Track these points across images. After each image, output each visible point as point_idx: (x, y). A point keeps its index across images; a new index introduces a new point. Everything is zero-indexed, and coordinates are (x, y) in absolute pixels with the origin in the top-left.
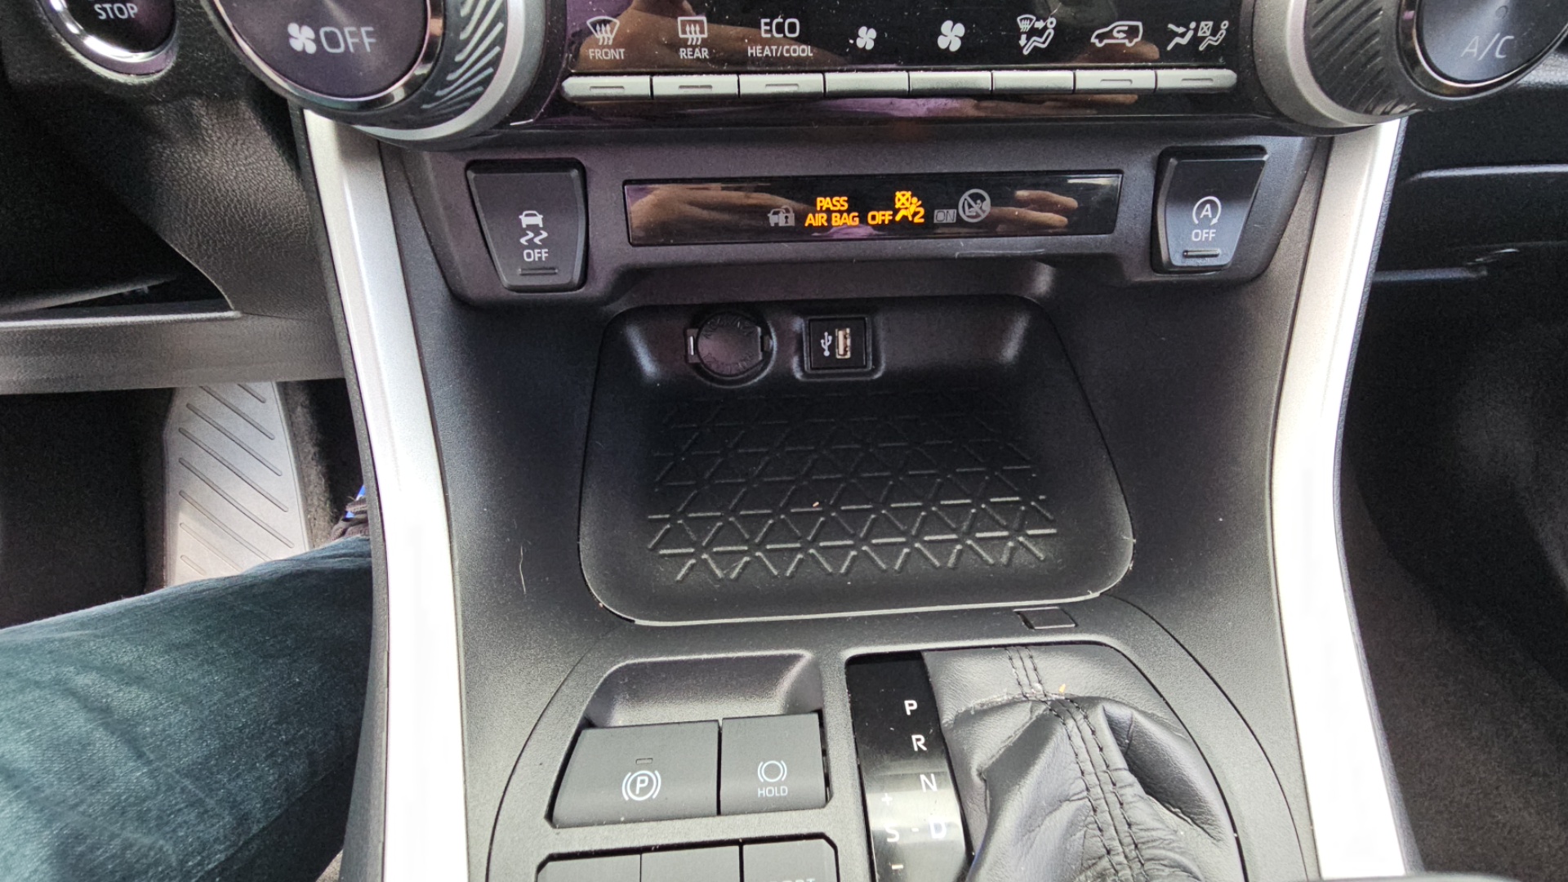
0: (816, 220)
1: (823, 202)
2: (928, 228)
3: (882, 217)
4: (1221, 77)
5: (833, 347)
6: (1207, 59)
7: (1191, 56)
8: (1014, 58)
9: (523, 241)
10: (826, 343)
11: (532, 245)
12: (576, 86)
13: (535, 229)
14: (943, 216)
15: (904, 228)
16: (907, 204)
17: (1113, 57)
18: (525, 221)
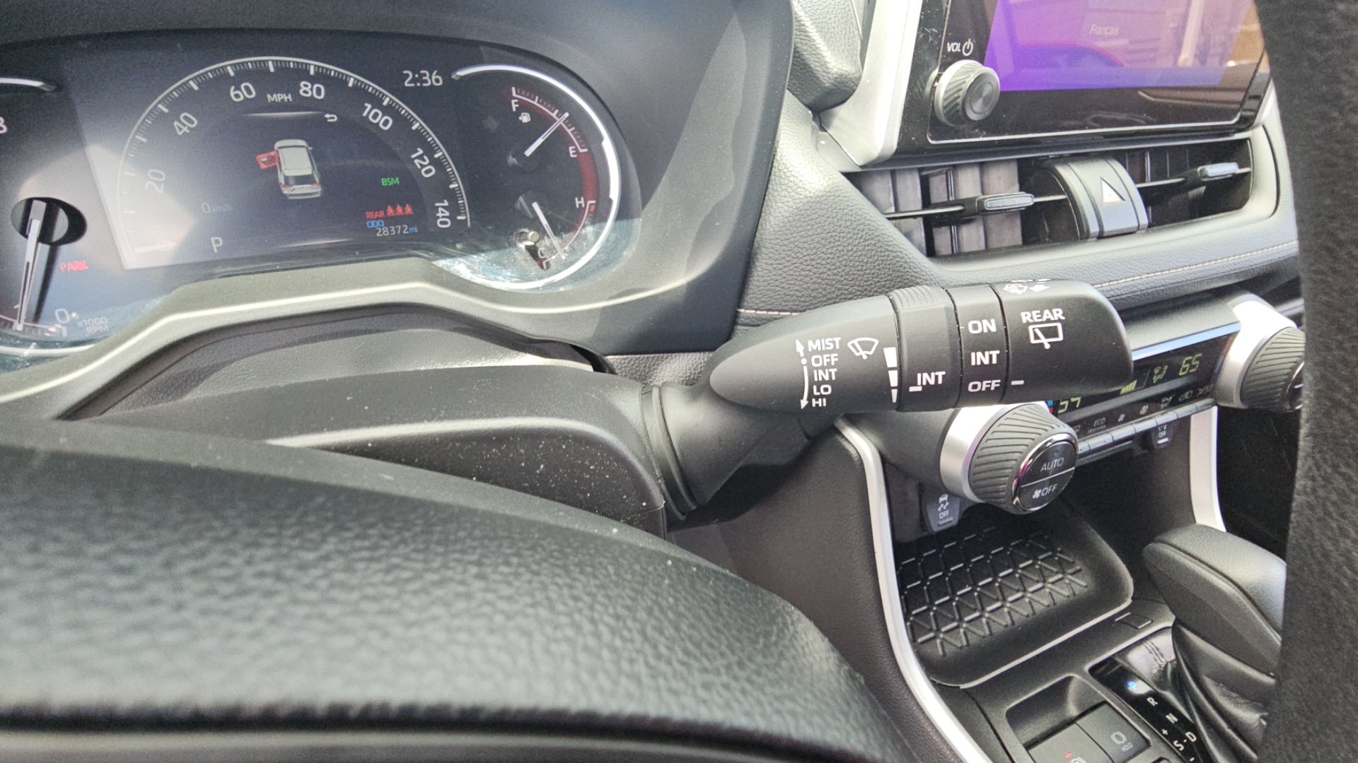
9: (939, 509)
11: (943, 510)
13: (944, 502)
18: (941, 499)
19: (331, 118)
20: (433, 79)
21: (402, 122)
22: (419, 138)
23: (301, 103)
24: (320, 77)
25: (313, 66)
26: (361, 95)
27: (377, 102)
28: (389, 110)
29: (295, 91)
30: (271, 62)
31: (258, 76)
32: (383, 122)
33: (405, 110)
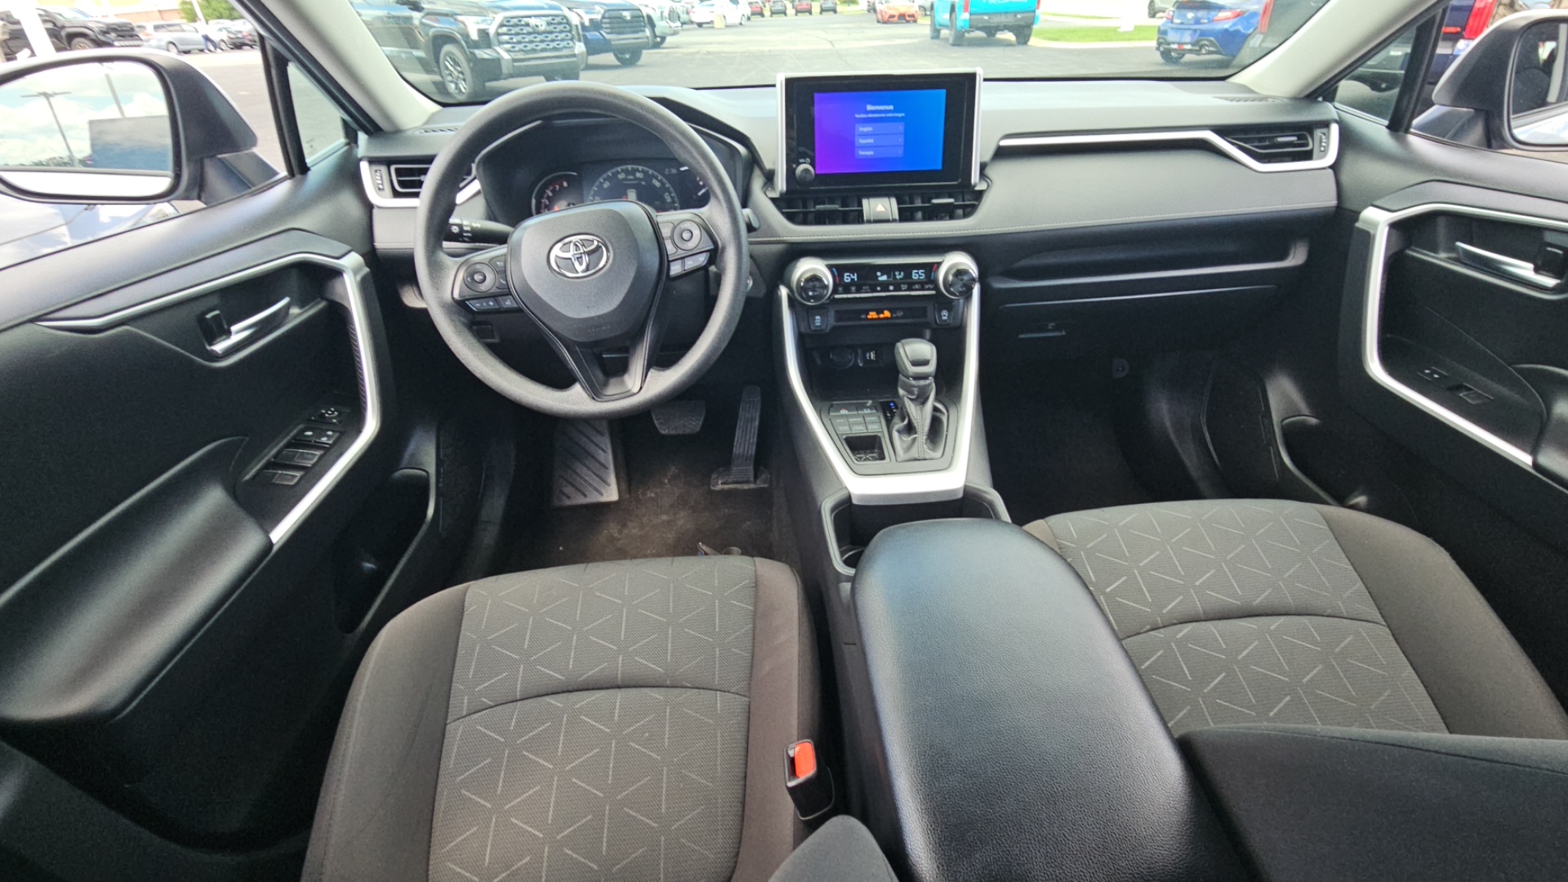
0: (869, 317)
1: (871, 313)
2: (892, 318)
3: (882, 316)
4: (933, 292)
5: (870, 357)
6: (932, 289)
7: (928, 289)
8: (901, 290)
10: (868, 355)
12: (837, 296)
14: (894, 315)
15: (887, 318)
16: (887, 314)
17: (916, 290)
19: (643, 183)
20: (674, 171)
21: (663, 184)
22: (667, 190)
23: (636, 179)
24: (643, 171)
25: (640, 168)
26: (653, 176)
27: (657, 178)
28: (660, 181)
29: (634, 175)
30: (630, 167)
31: (627, 172)
32: (658, 184)
33: (665, 181)
